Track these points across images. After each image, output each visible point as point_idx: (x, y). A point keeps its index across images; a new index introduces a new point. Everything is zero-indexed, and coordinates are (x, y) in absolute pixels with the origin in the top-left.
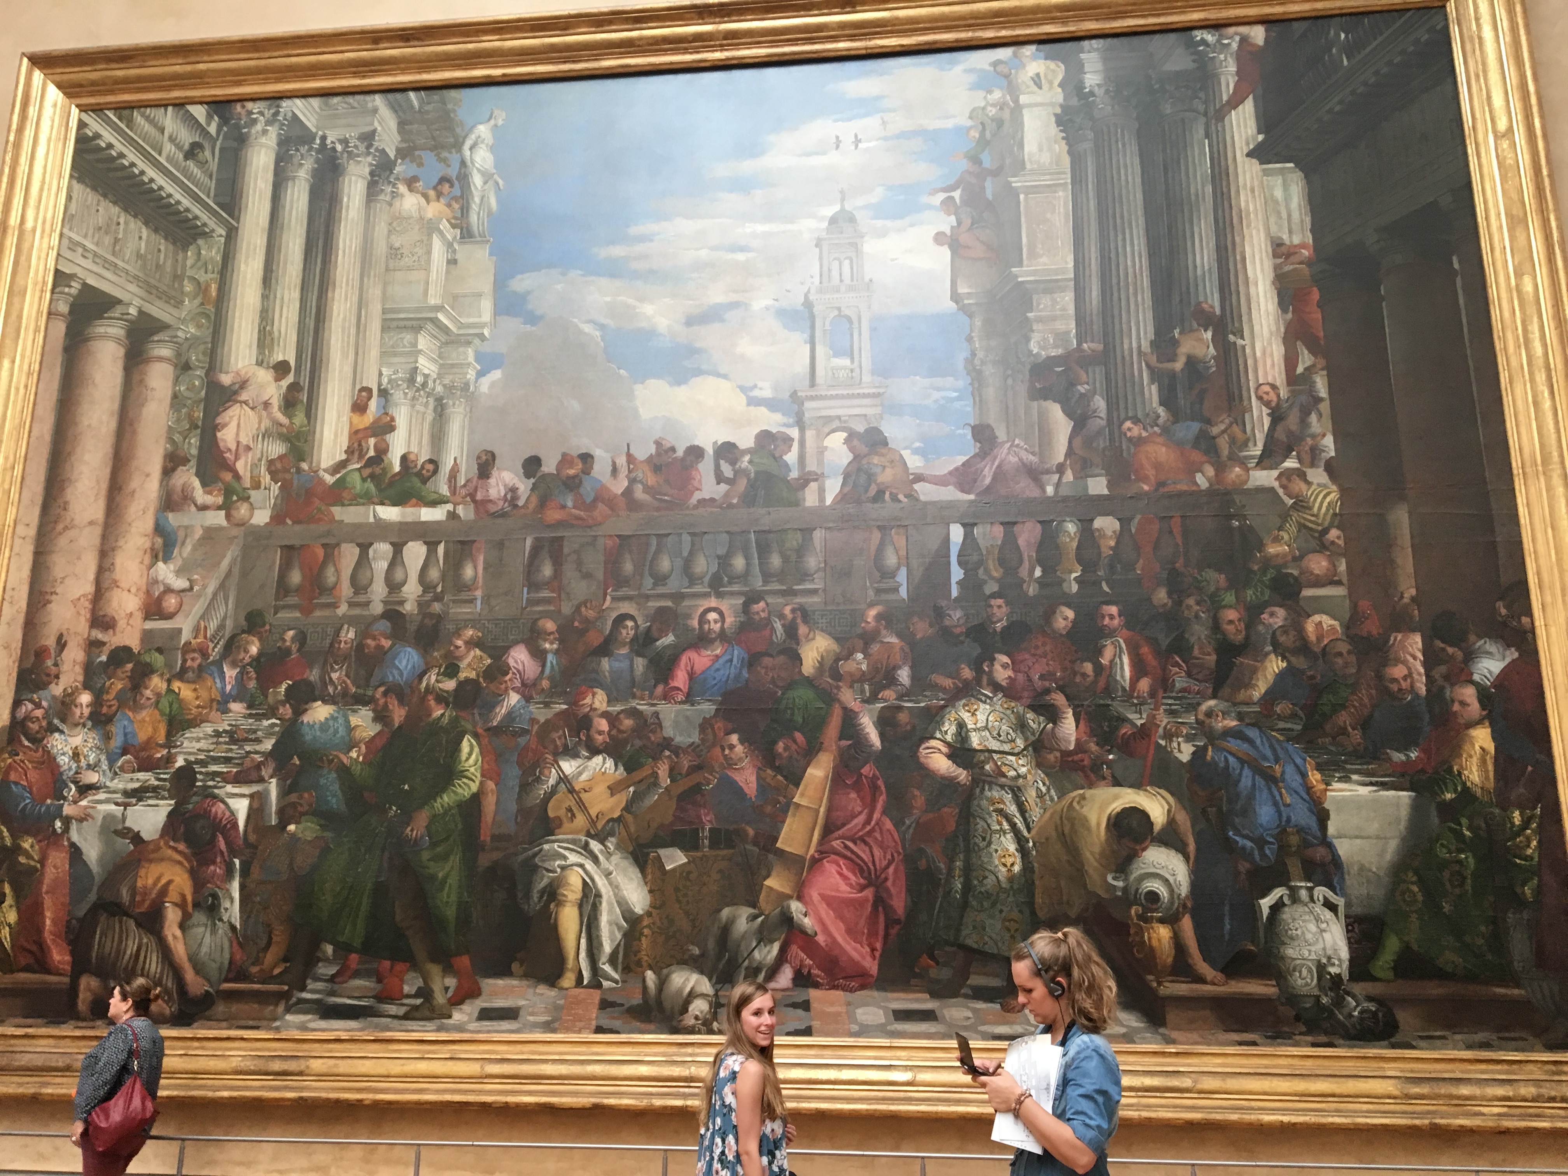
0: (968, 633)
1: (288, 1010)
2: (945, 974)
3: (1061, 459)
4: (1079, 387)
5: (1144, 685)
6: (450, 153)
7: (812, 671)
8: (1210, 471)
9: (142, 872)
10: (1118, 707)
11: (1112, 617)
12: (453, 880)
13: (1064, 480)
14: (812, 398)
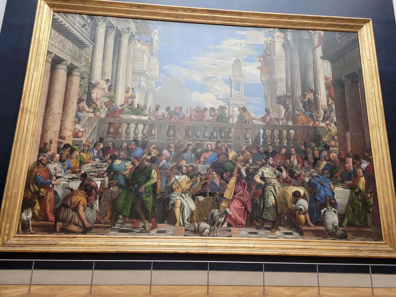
0: (264, 153)
1: (111, 230)
2: (259, 224)
3: (283, 117)
4: (287, 103)
5: (299, 165)
6: (148, 35)
7: (231, 159)
8: (312, 122)
9: (73, 198)
10: (294, 170)
11: (293, 151)
12: (151, 202)
13: (284, 122)
14: (231, 99)
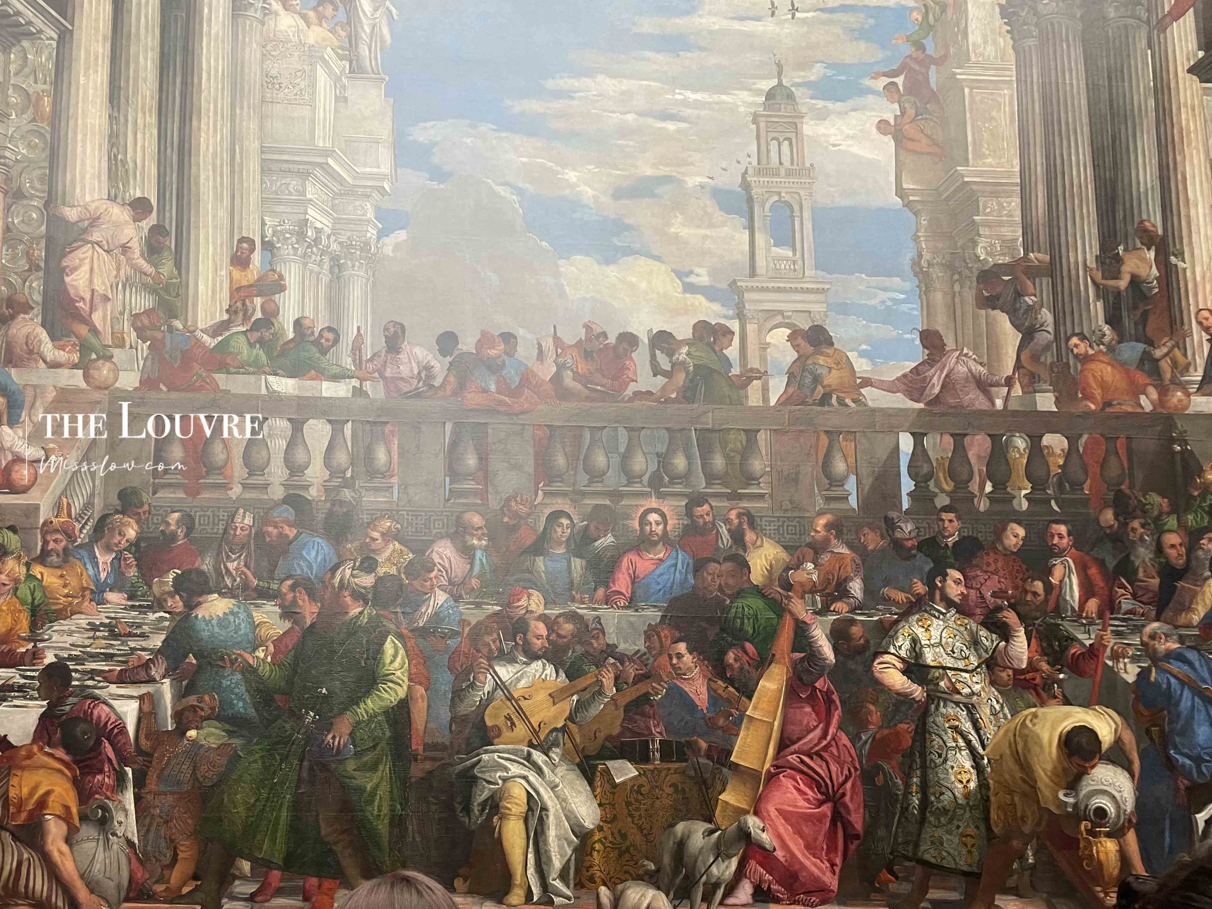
0: (920, 547)
2: (904, 888)
3: (1010, 372)
4: (1027, 299)
5: (1093, 605)
7: (761, 579)
8: (1154, 394)
9: (14, 781)
10: (1068, 627)
11: (1061, 537)
12: (383, 791)
13: (1013, 394)
14: (752, 289)
